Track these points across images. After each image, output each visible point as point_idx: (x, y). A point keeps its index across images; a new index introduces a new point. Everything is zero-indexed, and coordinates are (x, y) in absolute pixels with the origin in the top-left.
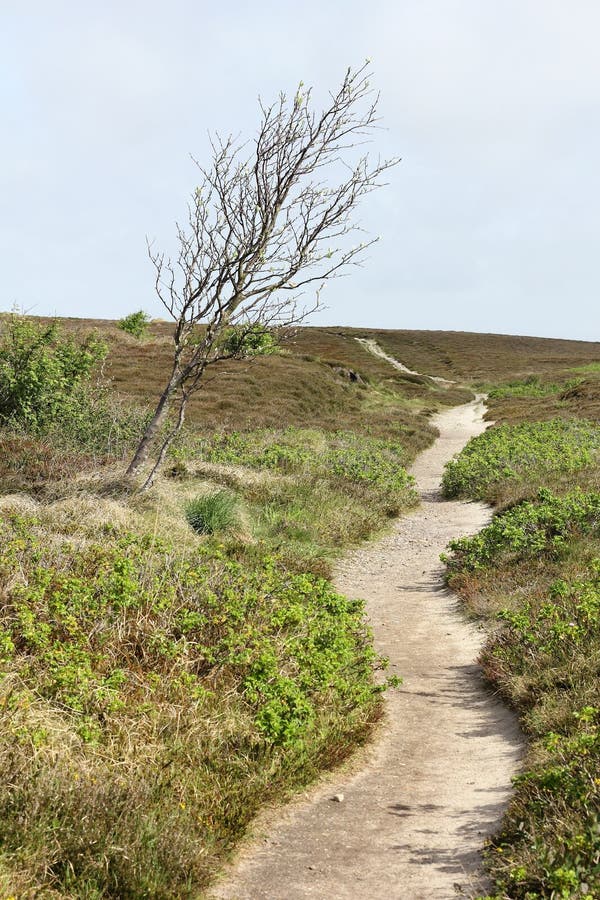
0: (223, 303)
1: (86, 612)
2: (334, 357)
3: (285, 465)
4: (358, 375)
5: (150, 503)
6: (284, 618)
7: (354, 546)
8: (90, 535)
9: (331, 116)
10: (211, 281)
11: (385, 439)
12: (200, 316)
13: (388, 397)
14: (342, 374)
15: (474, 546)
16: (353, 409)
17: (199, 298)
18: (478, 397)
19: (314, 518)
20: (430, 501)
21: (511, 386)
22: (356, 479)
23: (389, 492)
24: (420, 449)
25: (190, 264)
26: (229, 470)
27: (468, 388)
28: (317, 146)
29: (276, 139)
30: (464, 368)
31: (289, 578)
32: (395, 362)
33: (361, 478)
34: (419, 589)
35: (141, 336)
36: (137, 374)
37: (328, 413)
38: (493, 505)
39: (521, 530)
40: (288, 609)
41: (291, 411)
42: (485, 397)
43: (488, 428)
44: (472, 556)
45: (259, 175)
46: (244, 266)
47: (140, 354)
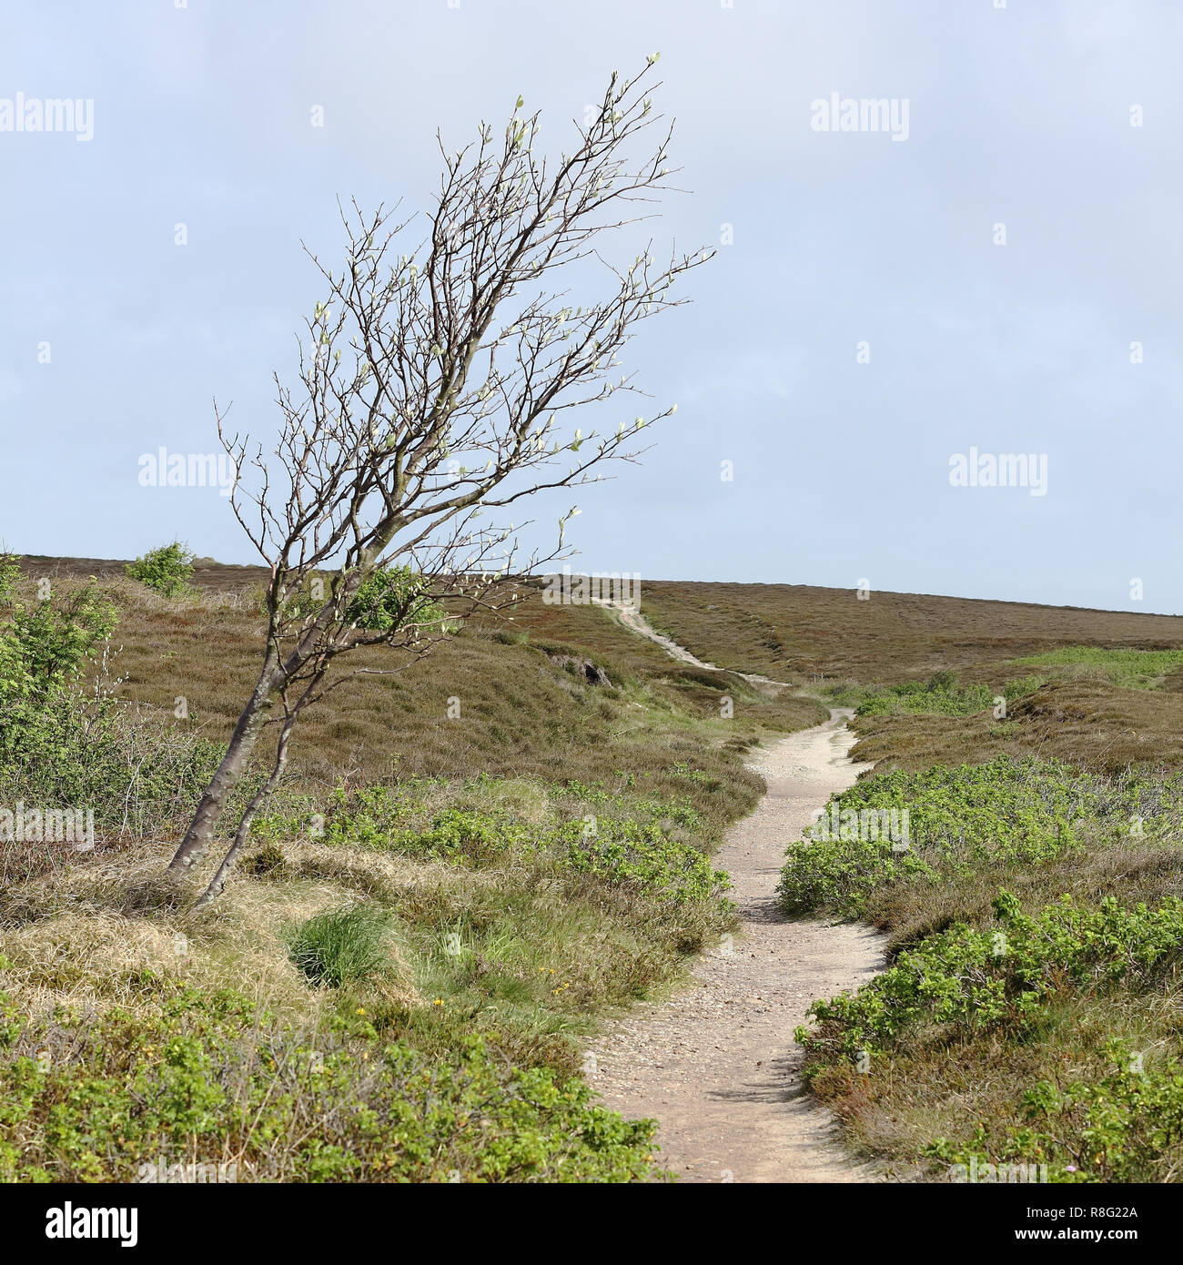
0: (364, 532)
1: (120, 1148)
2: (550, 634)
3: (476, 852)
4: (601, 672)
5: (215, 926)
6: (508, 1157)
7: (618, 1011)
8: (104, 989)
9: (578, 166)
10: (339, 490)
11: (662, 797)
12: (318, 557)
13: (661, 714)
14: (570, 669)
15: (861, 1011)
16: (594, 739)
17: (315, 522)
18: (836, 713)
19: (540, 955)
20: (759, 922)
21: (900, 694)
22: (616, 880)
23: (680, 902)
24: (730, 817)
25: (300, 455)
26: (367, 861)
27: (816, 697)
28: (551, 224)
29: (470, 213)
30: (806, 656)
31: (515, 1078)
32: (672, 645)
33: (624, 876)
34: (752, 1097)
35: (175, 592)
36: (169, 668)
37: (545, 744)
38: (884, 928)
39: (956, 978)
40: (516, 1139)
41: (474, 742)
42: (850, 714)
43: (861, 776)
44: (858, 1033)
45: (436, 283)
46: (405, 460)
47: (173, 628)
